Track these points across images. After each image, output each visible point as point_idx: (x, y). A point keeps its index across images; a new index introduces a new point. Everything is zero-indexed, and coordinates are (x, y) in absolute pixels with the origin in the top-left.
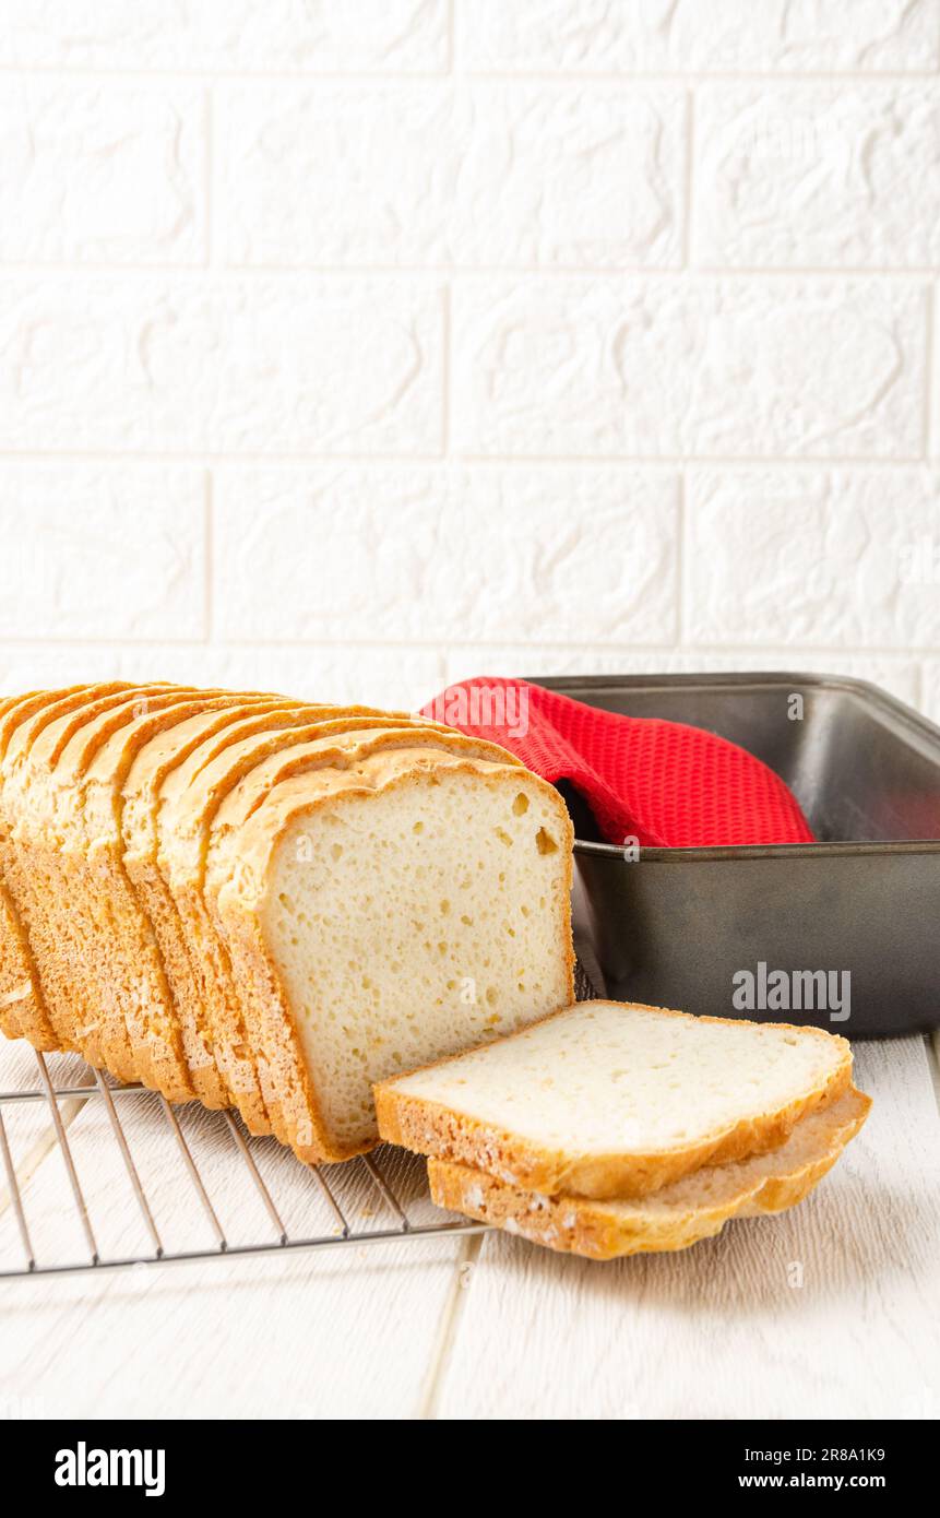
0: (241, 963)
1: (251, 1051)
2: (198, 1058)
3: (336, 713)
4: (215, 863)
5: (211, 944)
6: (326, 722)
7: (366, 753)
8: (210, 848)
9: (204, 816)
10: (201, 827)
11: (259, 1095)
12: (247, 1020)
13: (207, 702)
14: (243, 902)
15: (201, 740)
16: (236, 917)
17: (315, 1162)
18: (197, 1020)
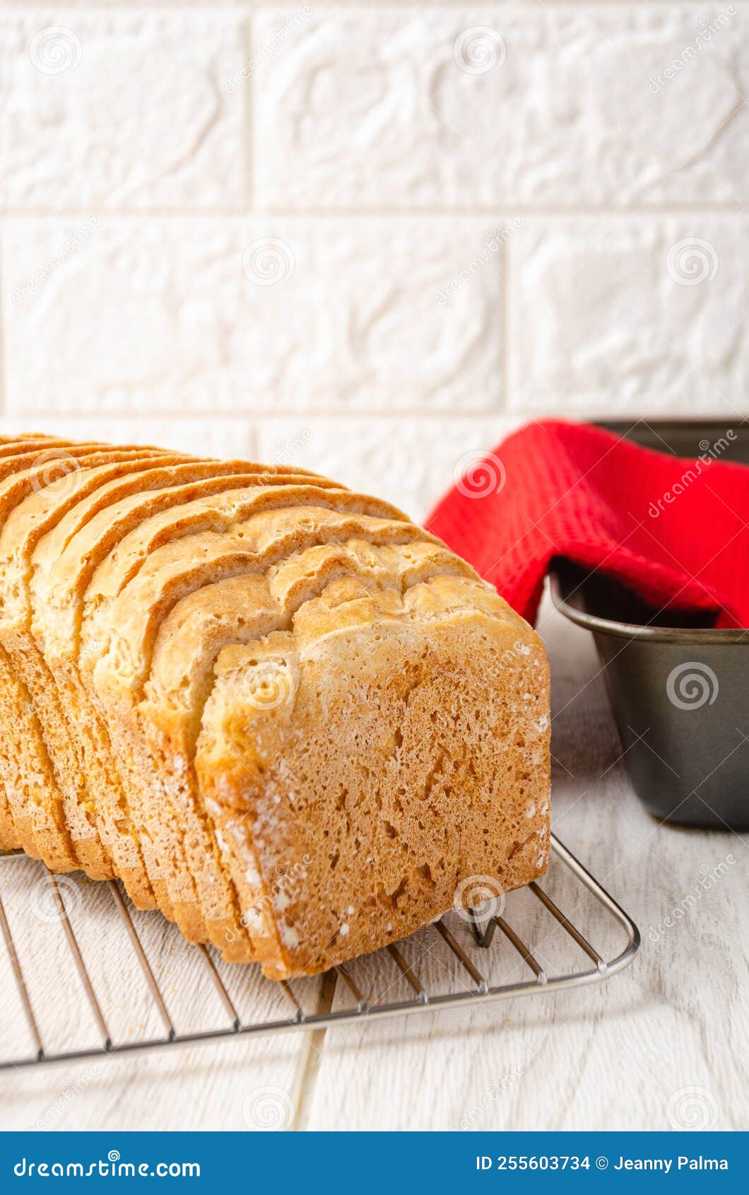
0: (120, 738)
1: (134, 826)
2: (80, 829)
3: (216, 470)
4: (89, 635)
5: (89, 717)
6: (205, 481)
7: (247, 514)
8: (84, 619)
9: (77, 585)
10: (74, 596)
11: (143, 871)
12: (128, 796)
13: (81, 459)
14: (121, 679)
15: (75, 501)
16: (113, 693)
17: (204, 942)
18: (78, 791)
